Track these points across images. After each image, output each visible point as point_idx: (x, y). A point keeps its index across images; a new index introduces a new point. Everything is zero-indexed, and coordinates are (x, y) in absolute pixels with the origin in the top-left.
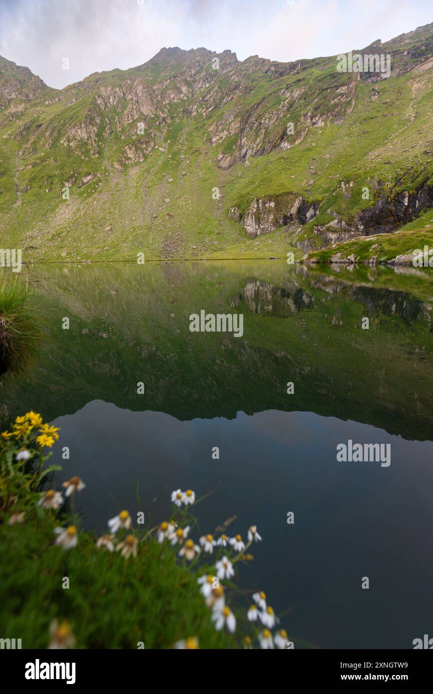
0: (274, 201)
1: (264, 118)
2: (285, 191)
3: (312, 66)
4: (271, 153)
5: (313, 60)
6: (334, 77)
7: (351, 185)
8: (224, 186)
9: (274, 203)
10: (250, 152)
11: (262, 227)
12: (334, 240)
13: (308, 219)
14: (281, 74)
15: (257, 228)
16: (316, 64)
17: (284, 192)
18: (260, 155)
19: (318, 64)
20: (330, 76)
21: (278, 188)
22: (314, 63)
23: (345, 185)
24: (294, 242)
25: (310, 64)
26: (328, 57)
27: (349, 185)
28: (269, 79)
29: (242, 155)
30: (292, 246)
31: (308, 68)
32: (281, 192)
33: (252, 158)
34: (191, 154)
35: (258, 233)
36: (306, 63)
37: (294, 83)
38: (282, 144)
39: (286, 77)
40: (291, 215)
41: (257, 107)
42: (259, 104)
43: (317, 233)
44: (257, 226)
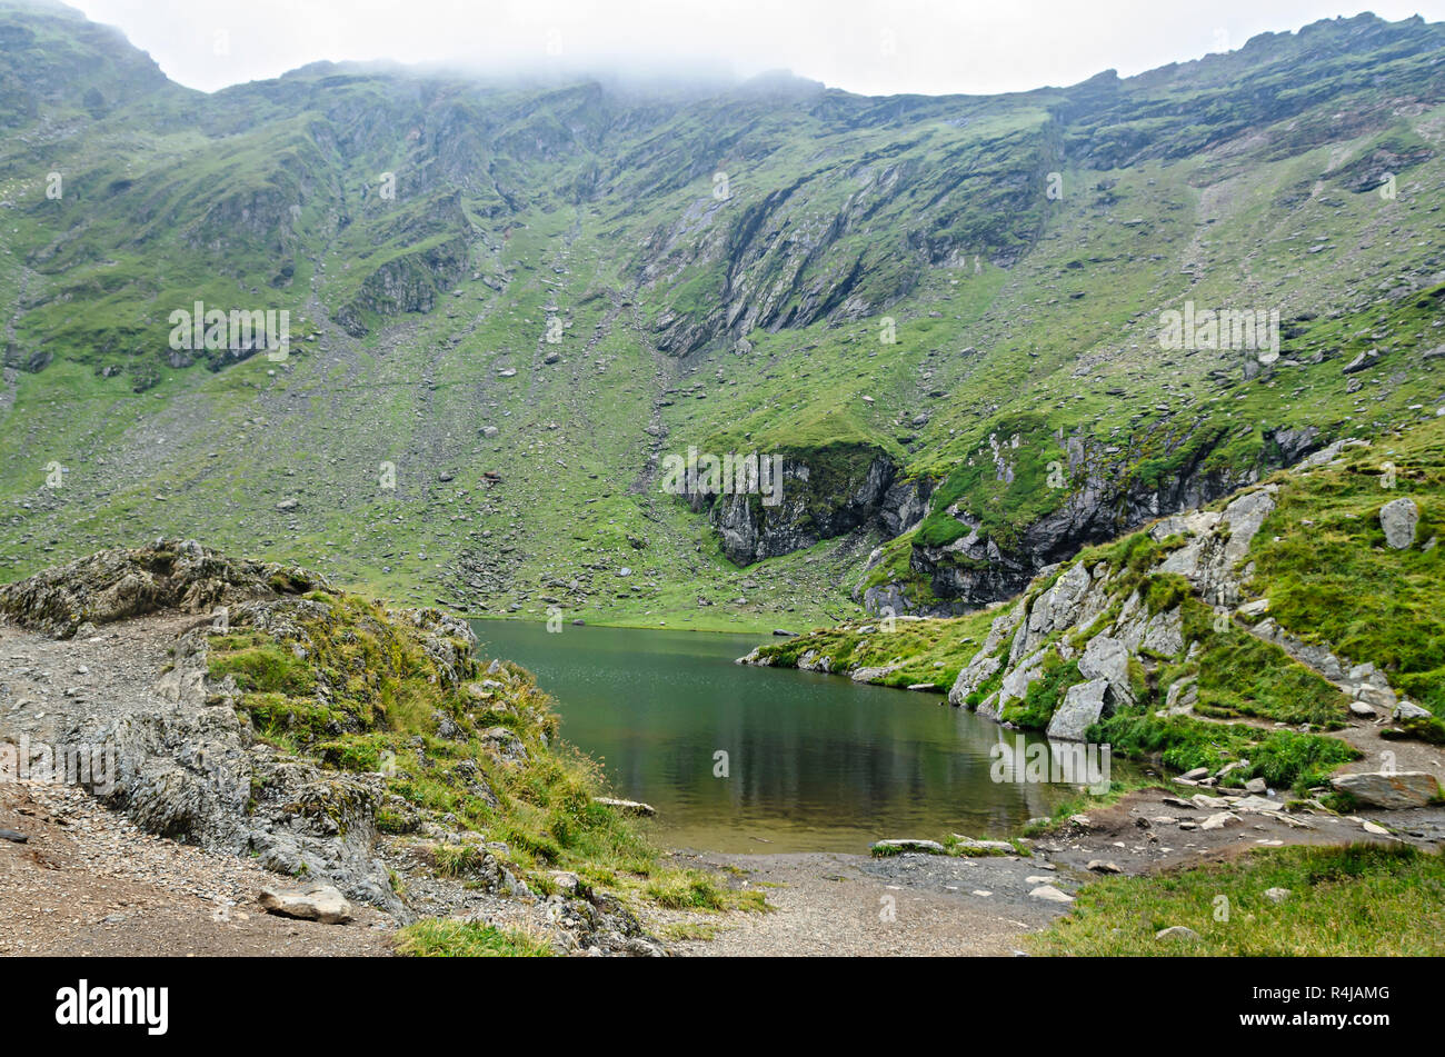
0: (807, 465)
1: (798, 231)
2: (841, 438)
3: (936, 115)
4: (815, 325)
5: (940, 100)
6: (992, 150)
7: (1015, 444)
8: (668, 404)
9: (807, 470)
10: (753, 312)
11: (770, 534)
12: (967, 593)
13: (903, 524)
14: (855, 125)
15: (757, 536)
16: (947, 109)
17: (837, 442)
18: (785, 325)
19: (953, 110)
20: (982, 145)
21: (821, 429)
22: (942, 107)
23: (1000, 443)
24: (857, 588)
25: (930, 108)
26: (980, 97)
27: (1010, 444)
28: (819, 132)
29: (730, 321)
30: (851, 599)
31: (925, 116)
32: (828, 441)
33: (759, 330)
34: (581, 304)
35: (759, 552)
36: (921, 105)
37: (885, 150)
38: (847, 302)
39: (864, 132)
40: (857, 506)
41: (781, 201)
42: (787, 193)
43: (923, 568)
44: (756, 531)
